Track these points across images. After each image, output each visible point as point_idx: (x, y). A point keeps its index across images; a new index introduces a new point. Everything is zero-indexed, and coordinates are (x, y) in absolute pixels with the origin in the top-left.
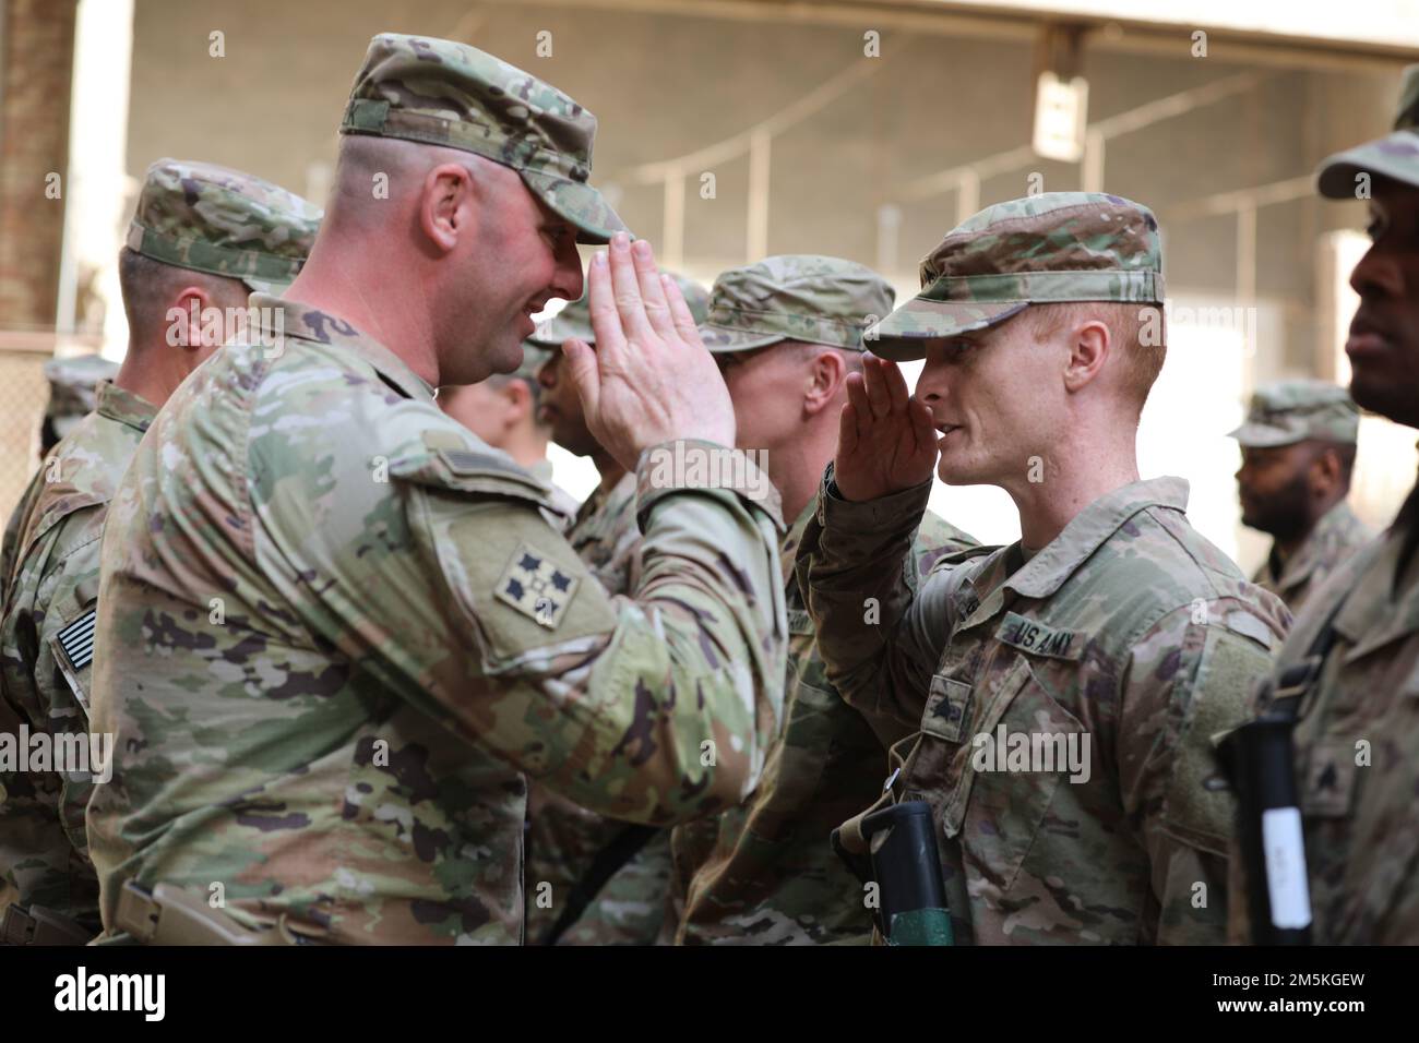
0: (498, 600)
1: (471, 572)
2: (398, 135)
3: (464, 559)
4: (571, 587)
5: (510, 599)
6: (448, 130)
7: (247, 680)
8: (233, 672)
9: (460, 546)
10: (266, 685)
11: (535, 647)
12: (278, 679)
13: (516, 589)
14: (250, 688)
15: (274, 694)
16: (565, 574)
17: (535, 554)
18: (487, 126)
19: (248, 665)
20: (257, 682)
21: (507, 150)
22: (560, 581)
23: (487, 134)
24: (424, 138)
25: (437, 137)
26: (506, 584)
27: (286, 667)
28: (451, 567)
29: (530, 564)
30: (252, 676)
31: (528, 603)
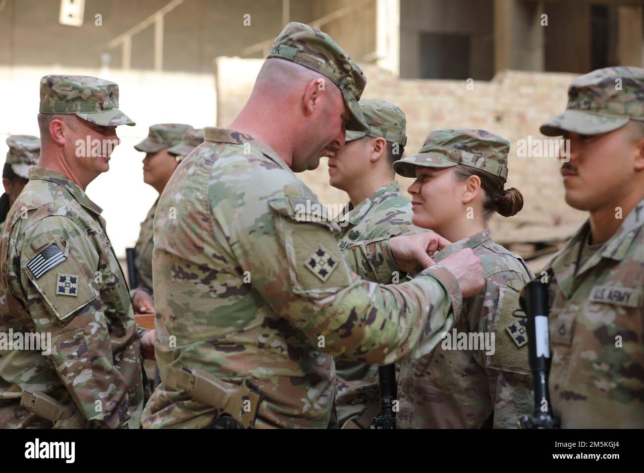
0: (305, 267)
1: (297, 253)
2: (300, 63)
3: (295, 247)
4: (335, 266)
5: (310, 267)
6: (320, 66)
7: (210, 291)
8: (205, 288)
9: (294, 241)
10: (218, 293)
11: (315, 288)
12: (223, 290)
13: (313, 263)
14: (212, 294)
15: (222, 296)
16: (333, 260)
17: (323, 249)
18: (335, 69)
19: (210, 285)
20: (215, 291)
21: (340, 80)
22: (331, 263)
23: (334, 72)
24: (311, 67)
25: (316, 68)
26: (309, 260)
27: (225, 285)
28: (289, 248)
29: (321, 253)
30: (213, 289)
31: (316, 270)
